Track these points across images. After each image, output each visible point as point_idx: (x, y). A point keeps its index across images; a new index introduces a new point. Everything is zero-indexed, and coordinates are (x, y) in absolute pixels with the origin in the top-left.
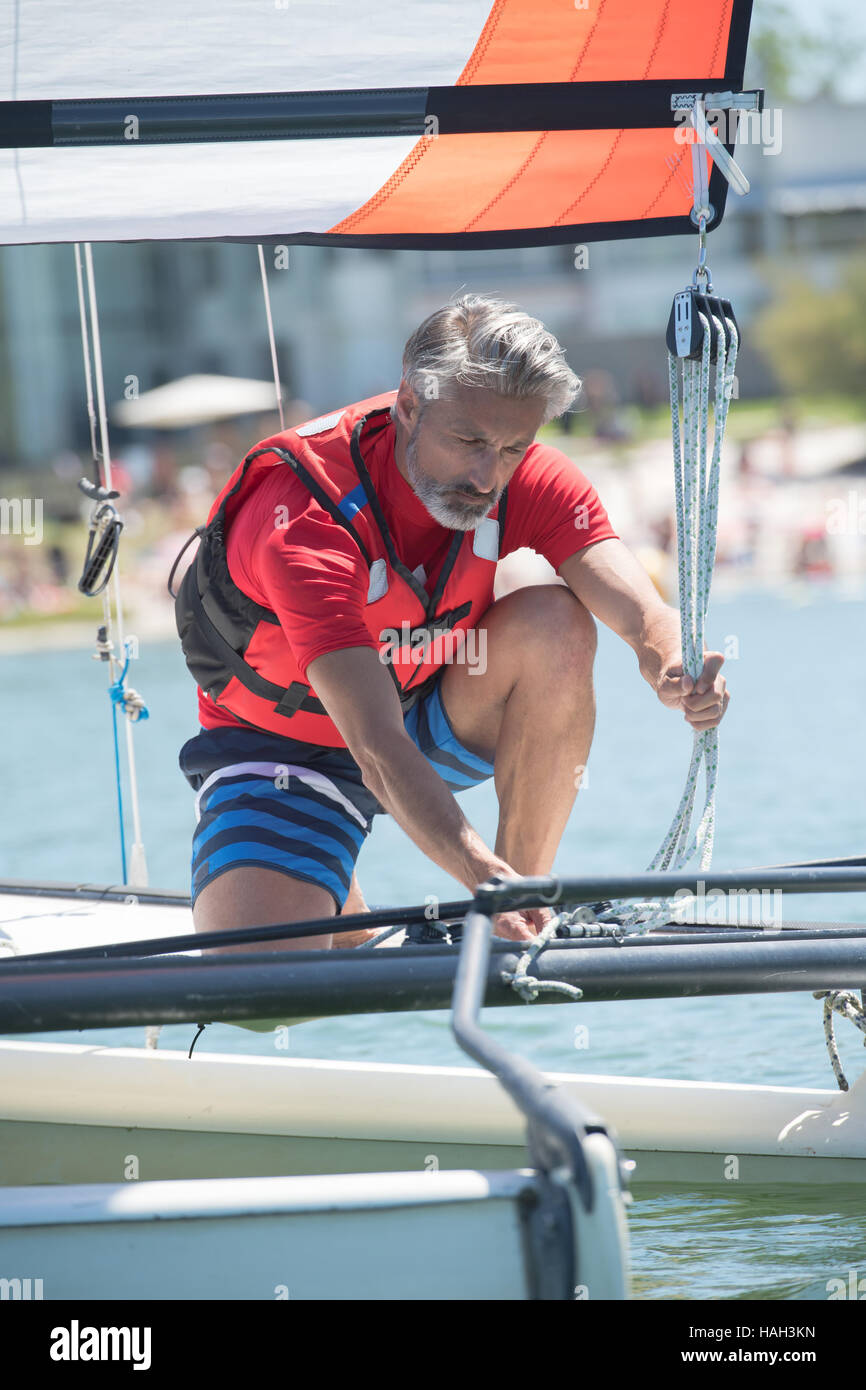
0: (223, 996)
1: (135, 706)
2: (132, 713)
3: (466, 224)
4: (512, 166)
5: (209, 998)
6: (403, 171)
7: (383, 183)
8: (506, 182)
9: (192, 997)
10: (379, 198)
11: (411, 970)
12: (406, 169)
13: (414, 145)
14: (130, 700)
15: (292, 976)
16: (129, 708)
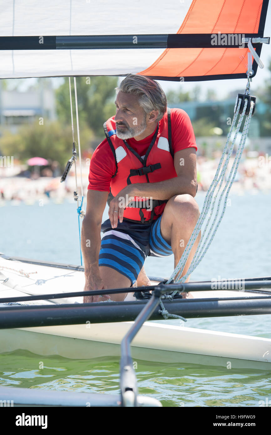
0: (60, 318)
1: (83, 215)
2: (82, 217)
3: (177, 75)
4: (192, 58)
5: (55, 319)
6: (160, 59)
7: (154, 61)
8: (191, 63)
9: (49, 318)
10: (152, 67)
11: (127, 309)
12: (161, 58)
13: (164, 51)
14: (82, 213)
15: (85, 311)
16: (81, 215)
